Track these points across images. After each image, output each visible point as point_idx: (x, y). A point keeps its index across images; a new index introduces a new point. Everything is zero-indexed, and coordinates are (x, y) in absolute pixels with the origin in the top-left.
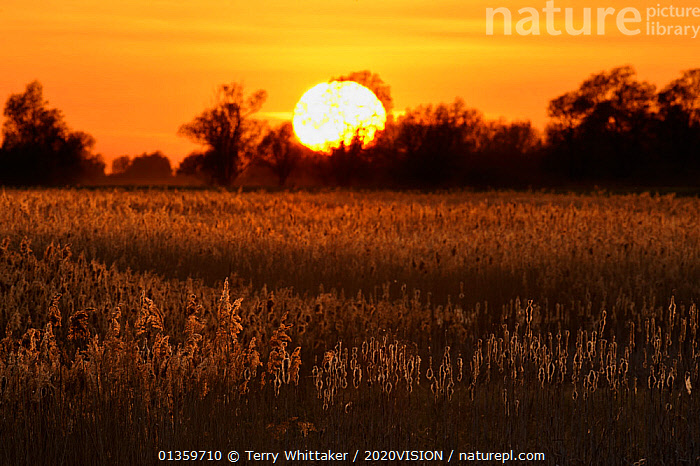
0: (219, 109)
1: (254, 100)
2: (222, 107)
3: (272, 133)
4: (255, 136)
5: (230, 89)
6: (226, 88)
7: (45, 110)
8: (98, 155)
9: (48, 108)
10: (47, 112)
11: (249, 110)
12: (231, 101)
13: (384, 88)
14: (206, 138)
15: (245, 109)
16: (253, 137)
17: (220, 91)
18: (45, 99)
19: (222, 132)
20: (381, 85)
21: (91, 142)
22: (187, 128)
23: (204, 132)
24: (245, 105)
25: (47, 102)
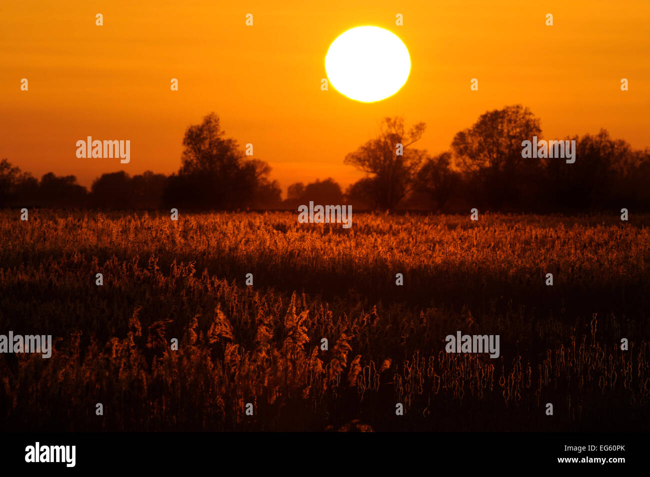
0: (383, 140)
1: (414, 131)
2: (385, 138)
3: (431, 161)
4: (416, 164)
5: (392, 121)
6: (388, 120)
7: (222, 140)
8: (275, 182)
9: (224, 138)
10: (223, 142)
11: (410, 140)
12: (394, 132)
13: (535, 120)
14: (370, 166)
15: (407, 140)
16: (414, 165)
17: (383, 122)
18: (222, 130)
19: (385, 161)
20: (532, 117)
21: (267, 170)
22: (353, 157)
23: (368, 161)
24: (406, 136)
25: (223, 132)
